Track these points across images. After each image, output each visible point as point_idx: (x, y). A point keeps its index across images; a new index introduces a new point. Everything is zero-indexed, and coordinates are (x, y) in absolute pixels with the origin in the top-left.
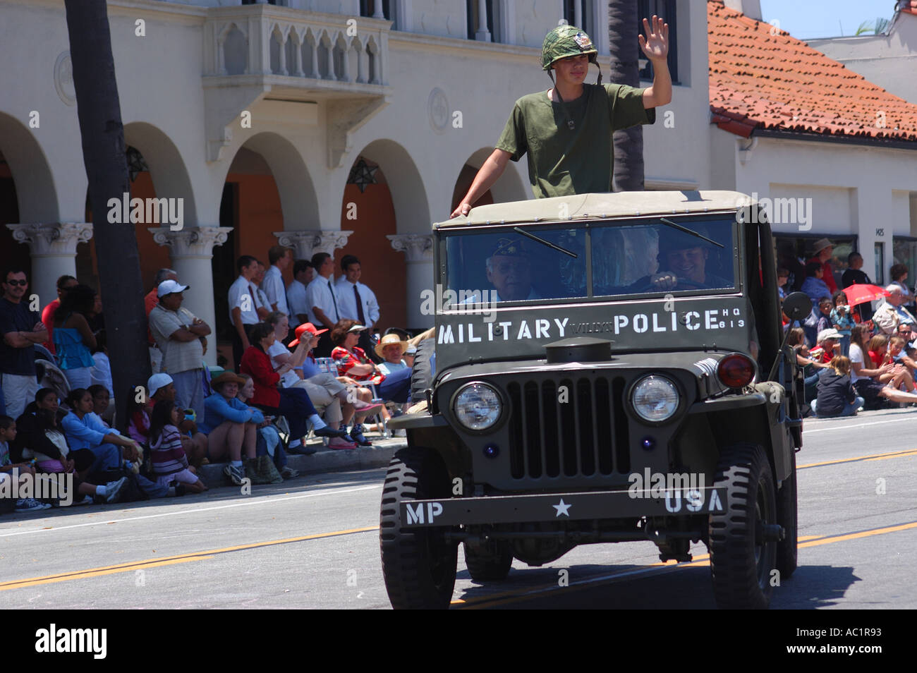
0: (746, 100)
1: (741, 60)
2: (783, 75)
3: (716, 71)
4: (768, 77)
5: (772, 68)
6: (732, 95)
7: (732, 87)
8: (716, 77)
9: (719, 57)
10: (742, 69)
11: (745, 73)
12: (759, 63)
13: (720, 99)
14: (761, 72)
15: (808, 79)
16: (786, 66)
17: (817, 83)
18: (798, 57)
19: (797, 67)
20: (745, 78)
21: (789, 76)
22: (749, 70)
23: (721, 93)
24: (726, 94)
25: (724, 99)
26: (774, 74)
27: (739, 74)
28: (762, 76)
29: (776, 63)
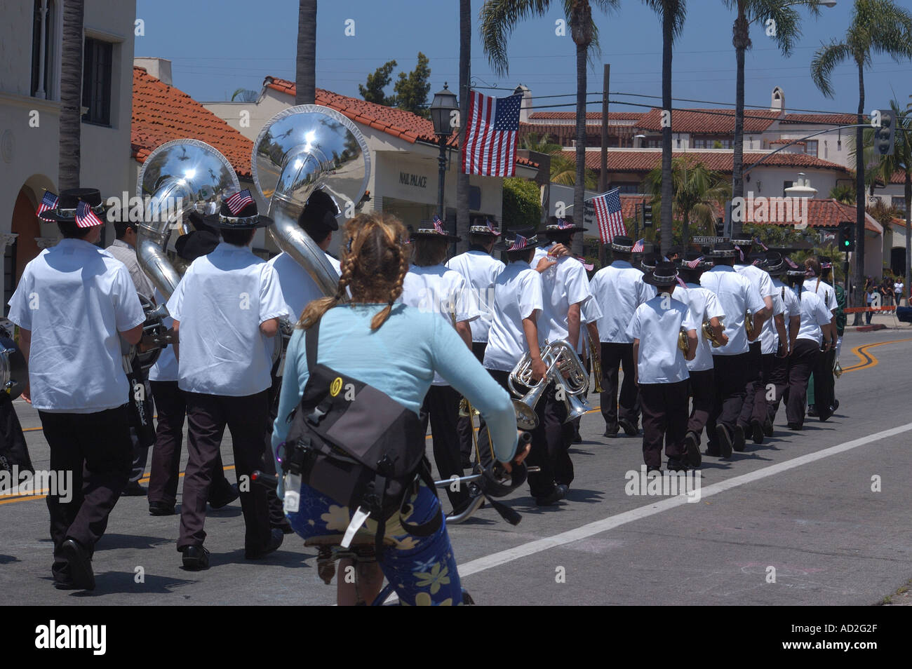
0: (157, 142)
1: (156, 113)
2: (184, 126)
3: (138, 120)
4: (173, 127)
5: (177, 121)
6: (147, 138)
7: (148, 132)
8: (137, 124)
9: (140, 110)
10: (156, 120)
11: (157, 123)
12: (168, 116)
13: (139, 140)
14: (169, 123)
15: (201, 130)
16: (187, 120)
17: (207, 134)
18: (195, 114)
19: (194, 121)
20: (157, 126)
21: (188, 127)
22: (161, 121)
23: (140, 136)
24: (143, 137)
25: (141, 140)
26: (178, 125)
27: (153, 123)
28: (170, 126)
29: (179, 117)
